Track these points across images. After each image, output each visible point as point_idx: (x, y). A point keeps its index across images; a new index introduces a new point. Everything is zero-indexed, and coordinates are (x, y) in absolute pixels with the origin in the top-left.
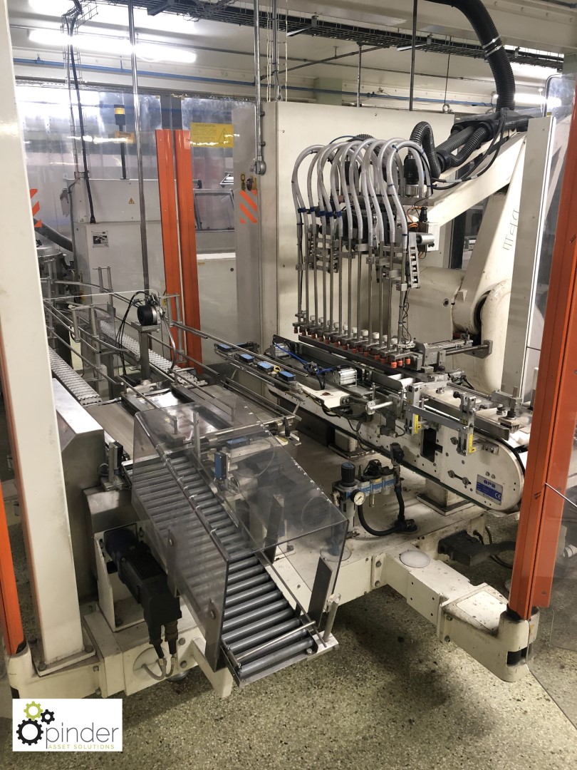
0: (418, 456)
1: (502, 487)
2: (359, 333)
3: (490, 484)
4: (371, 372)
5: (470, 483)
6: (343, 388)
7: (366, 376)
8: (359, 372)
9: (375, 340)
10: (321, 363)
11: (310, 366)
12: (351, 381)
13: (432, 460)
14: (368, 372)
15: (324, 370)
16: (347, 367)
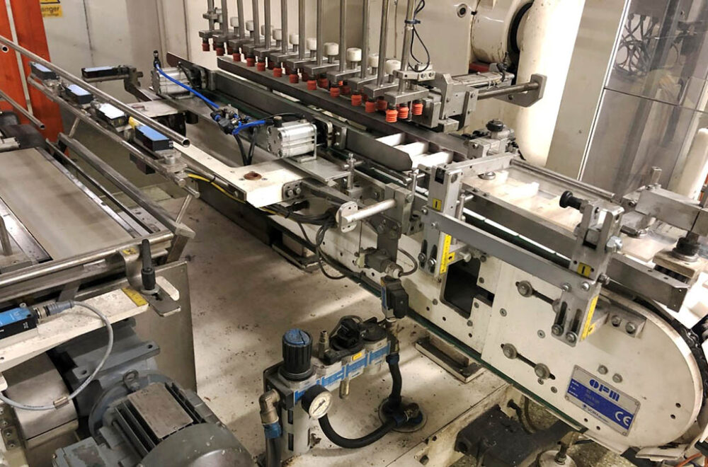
0: (435, 302)
1: (638, 404)
2: (321, 51)
3: (606, 390)
4: (344, 131)
5: (552, 377)
6: (288, 163)
7: (334, 138)
8: (321, 128)
9: (351, 64)
10: (247, 107)
11: (224, 113)
12: (305, 149)
13: (466, 312)
14: (340, 130)
15: (251, 122)
16: (295, 117)
